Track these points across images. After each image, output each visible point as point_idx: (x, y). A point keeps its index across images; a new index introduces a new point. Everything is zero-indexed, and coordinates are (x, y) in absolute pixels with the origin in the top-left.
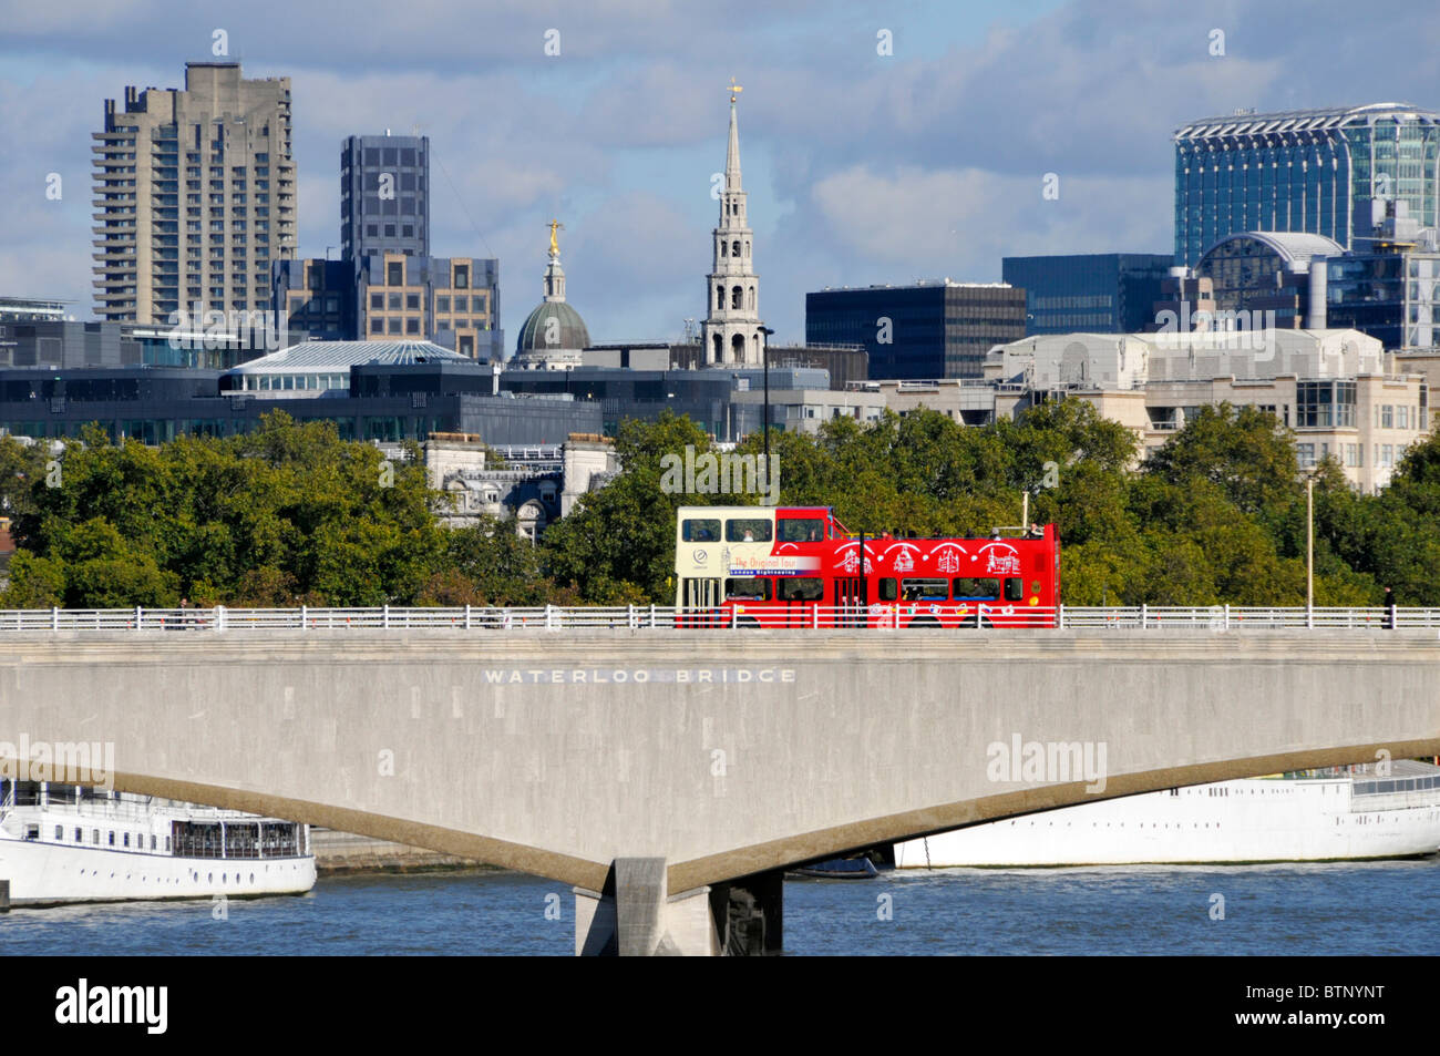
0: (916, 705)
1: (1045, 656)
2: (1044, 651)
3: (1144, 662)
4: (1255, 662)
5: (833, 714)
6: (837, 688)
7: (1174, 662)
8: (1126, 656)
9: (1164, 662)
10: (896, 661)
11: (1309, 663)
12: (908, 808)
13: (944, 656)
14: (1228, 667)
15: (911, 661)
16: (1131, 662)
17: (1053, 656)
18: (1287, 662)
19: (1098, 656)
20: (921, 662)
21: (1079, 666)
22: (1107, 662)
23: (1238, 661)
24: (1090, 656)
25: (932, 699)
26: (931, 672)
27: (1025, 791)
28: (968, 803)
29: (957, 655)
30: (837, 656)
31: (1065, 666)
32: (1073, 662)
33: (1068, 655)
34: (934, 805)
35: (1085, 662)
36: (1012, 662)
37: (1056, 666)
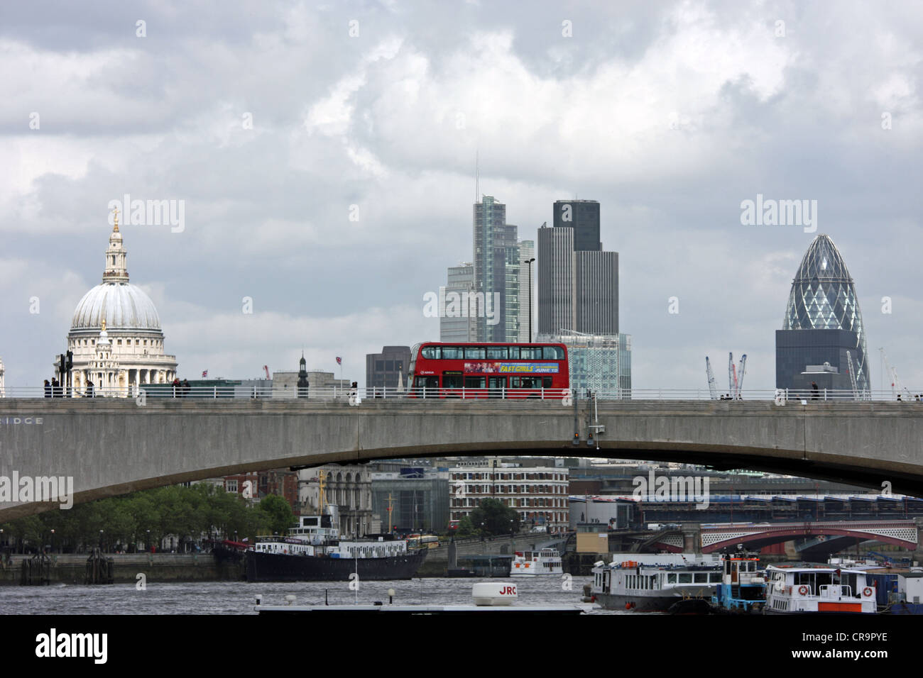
0: (103, 435)
1: (168, 411)
2: (166, 409)
3: (216, 414)
4: (269, 414)
5: (62, 440)
6: (64, 428)
7: (231, 414)
8: (207, 411)
9: (226, 414)
10: (94, 414)
11: (296, 415)
12: (100, 486)
13: (117, 411)
14: (256, 417)
15: (101, 414)
16: (210, 414)
17: (171, 411)
18: (285, 414)
19: (193, 411)
20: (106, 414)
21: (184, 416)
22: (198, 414)
23: (262, 414)
24: (189, 411)
25: (111, 432)
26: (111, 419)
27: (158, 478)
28: (129, 483)
29: (123, 411)
30: (64, 411)
31: (177, 416)
32: (181, 414)
33: (177, 411)
34: (112, 484)
35: (187, 415)
36: (151, 415)
37: (172, 416)
